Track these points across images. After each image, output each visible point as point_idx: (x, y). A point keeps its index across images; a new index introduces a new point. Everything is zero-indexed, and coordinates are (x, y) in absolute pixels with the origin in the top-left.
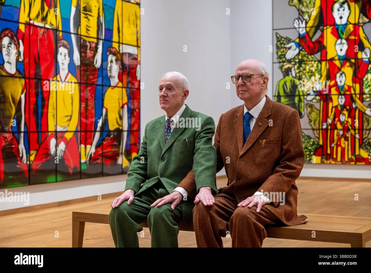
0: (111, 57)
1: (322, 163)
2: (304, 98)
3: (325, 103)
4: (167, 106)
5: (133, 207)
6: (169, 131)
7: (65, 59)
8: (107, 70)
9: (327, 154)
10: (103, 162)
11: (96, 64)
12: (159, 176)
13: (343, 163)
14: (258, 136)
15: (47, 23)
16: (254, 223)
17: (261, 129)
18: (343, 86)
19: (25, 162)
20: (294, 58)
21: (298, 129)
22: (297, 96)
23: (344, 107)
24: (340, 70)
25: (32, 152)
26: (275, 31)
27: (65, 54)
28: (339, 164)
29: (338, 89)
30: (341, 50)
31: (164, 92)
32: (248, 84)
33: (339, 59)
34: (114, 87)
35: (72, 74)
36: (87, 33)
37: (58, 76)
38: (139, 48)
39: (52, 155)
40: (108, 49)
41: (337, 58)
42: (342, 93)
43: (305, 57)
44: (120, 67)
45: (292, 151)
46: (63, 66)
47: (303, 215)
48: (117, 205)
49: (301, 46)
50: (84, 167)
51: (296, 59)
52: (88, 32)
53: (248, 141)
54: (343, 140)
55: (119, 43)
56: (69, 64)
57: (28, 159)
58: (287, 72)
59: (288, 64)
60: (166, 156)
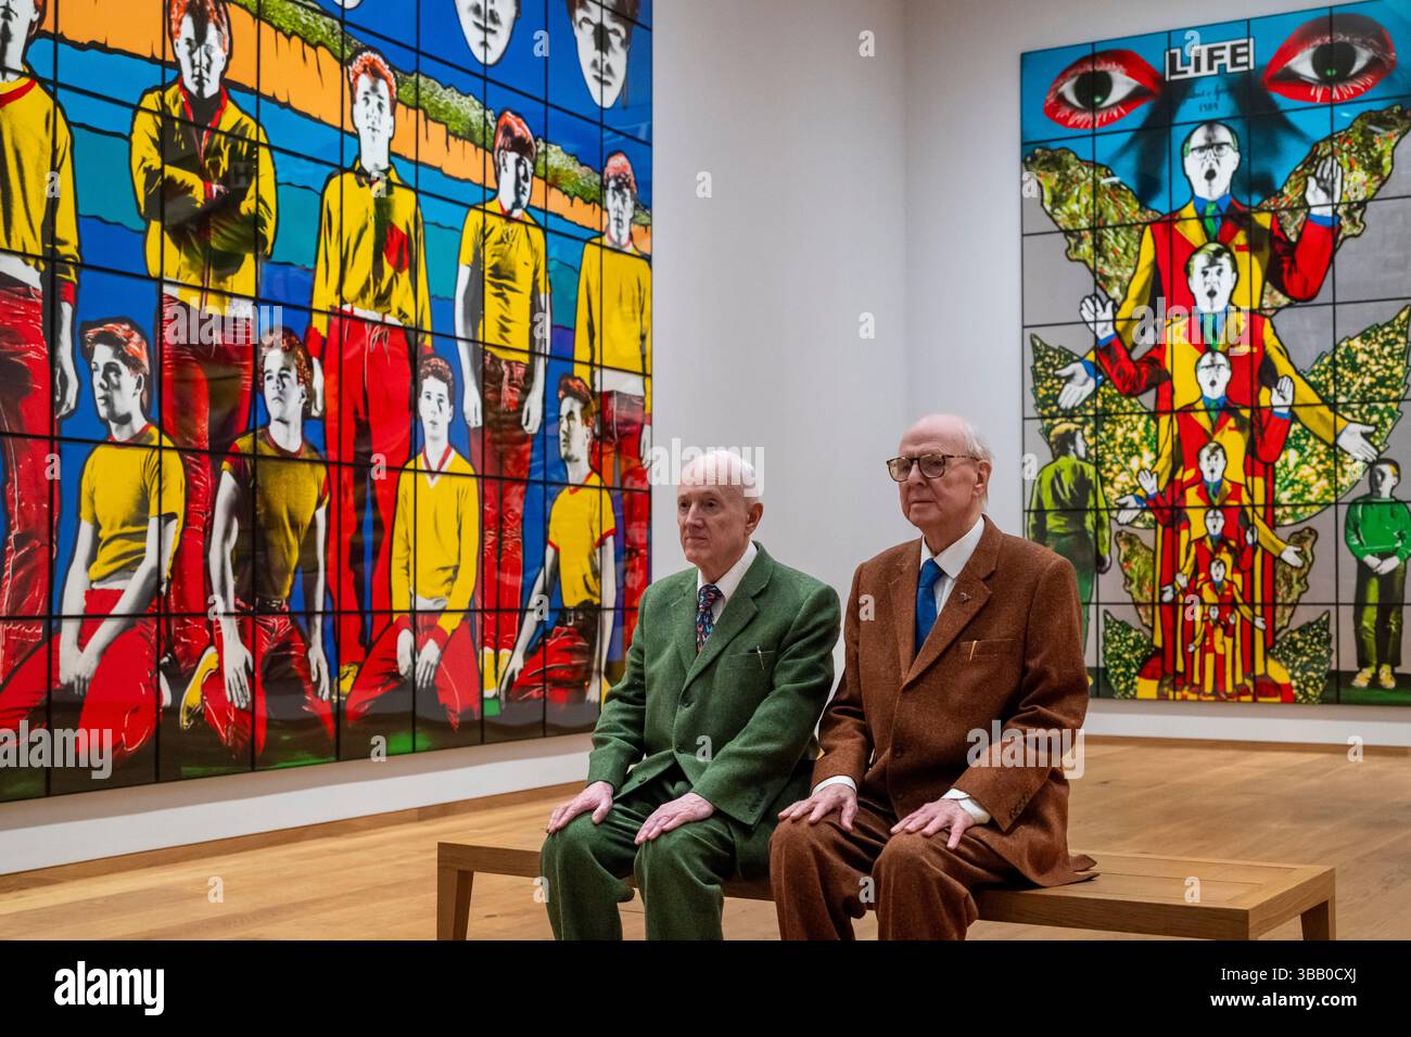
0: (568, 405)
1: (1162, 697)
2: (1110, 517)
3: (1169, 530)
4: (705, 554)
5: (608, 834)
6: (707, 620)
7: (440, 409)
8: (558, 437)
9: (1176, 673)
10: (544, 696)
11: (527, 424)
12: (673, 750)
13: (1219, 700)
14: (957, 631)
15: (389, 312)
16: (940, 880)
17: (968, 610)
18: (1219, 484)
19: (325, 697)
20: (1083, 404)
21: (1072, 614)
22: (1091, 510)
23: (1221, 541)
24: (1210, 439)
25: (344, 669)
26: (1028, 332)
27: (440, 395)
28: (1210, 701)
29: (1203, 492)
30: (1213, 383)
31: (694, 514)
32: (937, 481)
33: (1207, 410)
34: (578, 487)
35: (459, 452)
36: (502, 337)
37: (420, 458)
38: (648, 381)
39: (402, 677)
40: (561, 383)
41: (1200, 405)
42: (1217, 502)
43: (1114, 402)
44: (593, 431)
45: (1054, 675)
46: (434, 428)
47: (1085, 856)
48: (560, 824)
49: (1101, 373)
50: (492, 710)
51: (1087, 408)
52: (504, 334)
53: (929, 644)
54: (1219, 633)
55: (591, 364)
56: (450, 424)
57: (336, 688)
58: (1062, 445)
59: (1066, 422)
60: (697, 691)
